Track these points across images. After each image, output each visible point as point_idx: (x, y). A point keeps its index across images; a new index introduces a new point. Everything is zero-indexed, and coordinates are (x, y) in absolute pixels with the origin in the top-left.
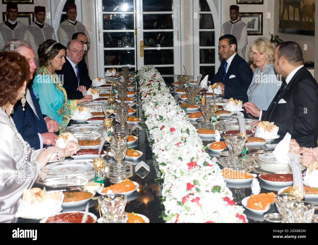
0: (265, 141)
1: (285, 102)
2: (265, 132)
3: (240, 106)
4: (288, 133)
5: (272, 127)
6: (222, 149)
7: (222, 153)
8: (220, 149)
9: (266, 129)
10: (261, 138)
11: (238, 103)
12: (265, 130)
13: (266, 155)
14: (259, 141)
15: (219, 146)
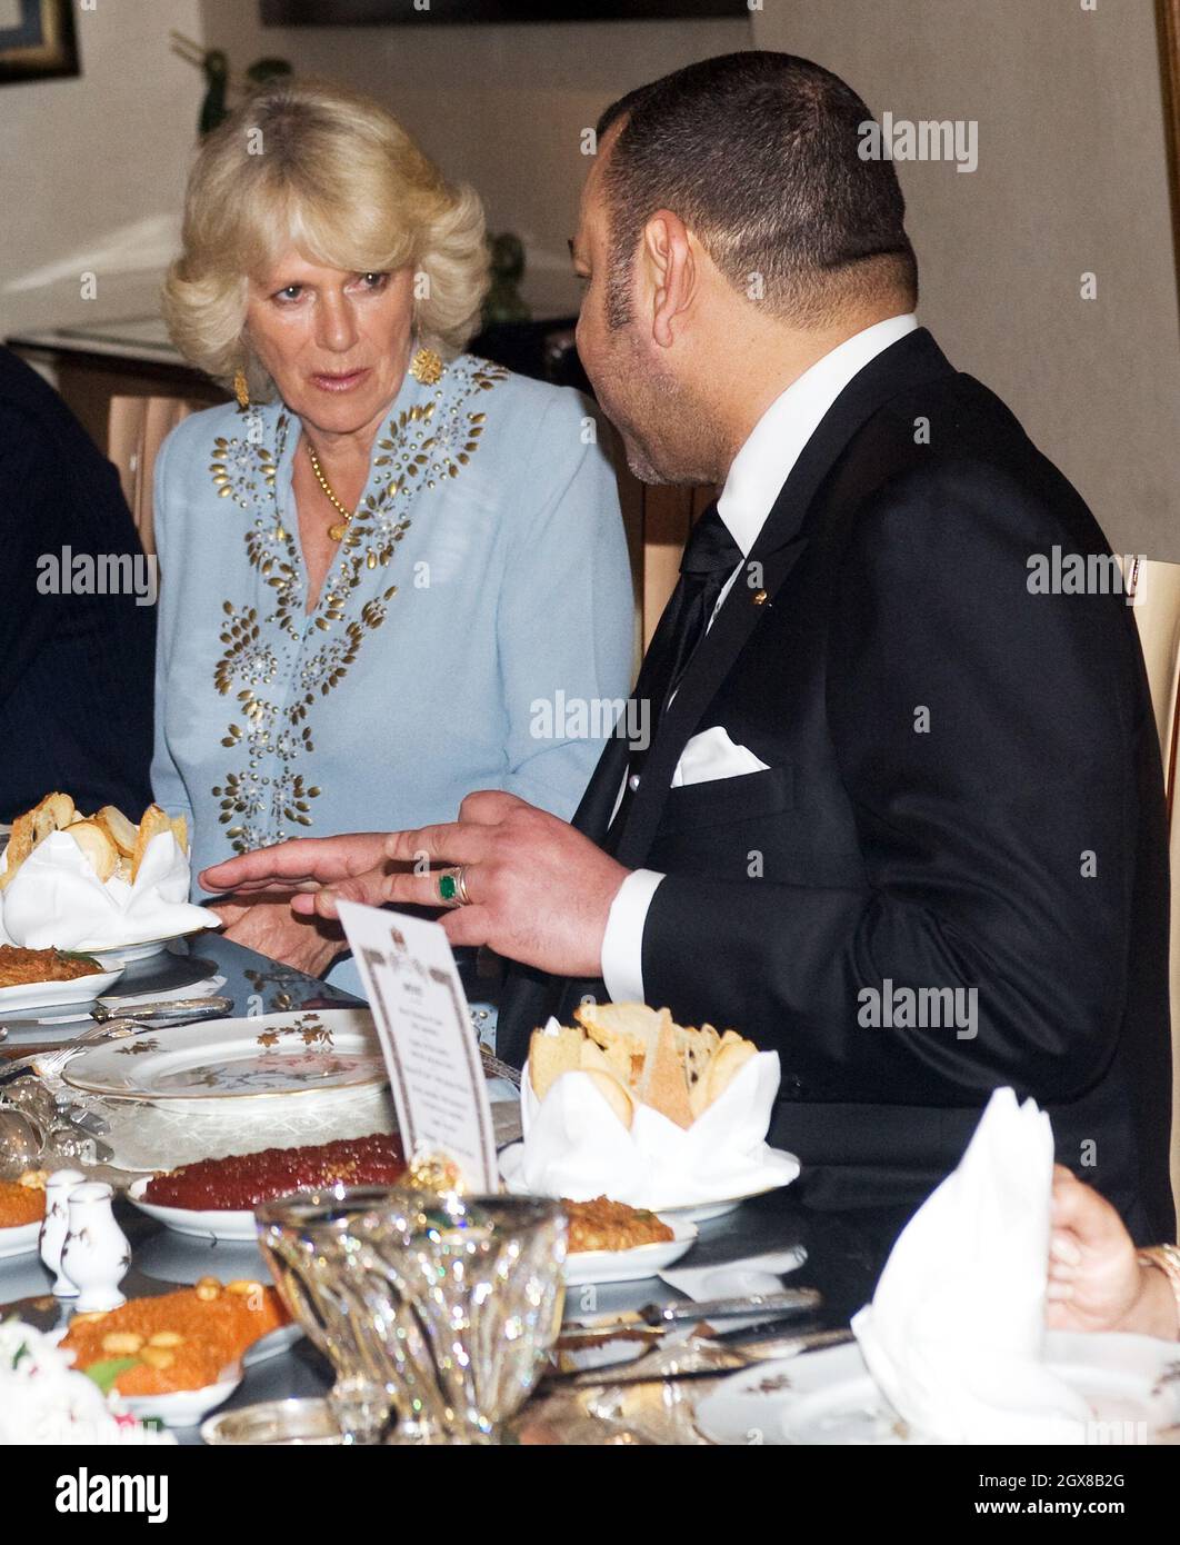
0: (666, 1235)
1: (742, 762)
2: (630, 1125)
3: (170, 873)
4: (1004, 1097)
5: (701, 1057)
6: (210, 1381)
7: (224, 1429)
8: (193, 1387)
9: (641, 1097)
10: (602, 1201)
11: (142, 847)
12: (622, 1107)
13: (767, 1386)
14: (593, 1241)
15: (172, 1349)
